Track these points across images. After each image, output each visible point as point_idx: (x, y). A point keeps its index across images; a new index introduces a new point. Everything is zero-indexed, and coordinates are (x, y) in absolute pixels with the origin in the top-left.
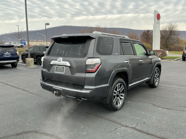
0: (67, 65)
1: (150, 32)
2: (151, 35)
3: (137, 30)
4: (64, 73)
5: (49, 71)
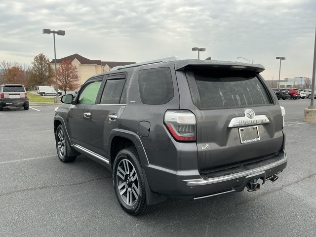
4: (259, 139)
5: (225, 145)
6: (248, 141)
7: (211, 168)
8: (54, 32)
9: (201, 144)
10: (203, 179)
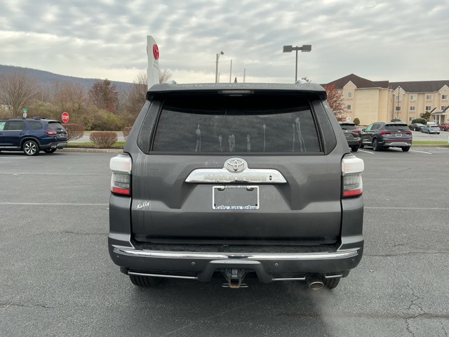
0: (274, 180)
1: (111, 86)
2: (114, 91)
3: (67, 77)
4: (258, 207)
5: (179, 208)
6: (228, 208)
7: (165, 237)
8: (297, 49)
9: (139, 201)
10: (134, 248)
